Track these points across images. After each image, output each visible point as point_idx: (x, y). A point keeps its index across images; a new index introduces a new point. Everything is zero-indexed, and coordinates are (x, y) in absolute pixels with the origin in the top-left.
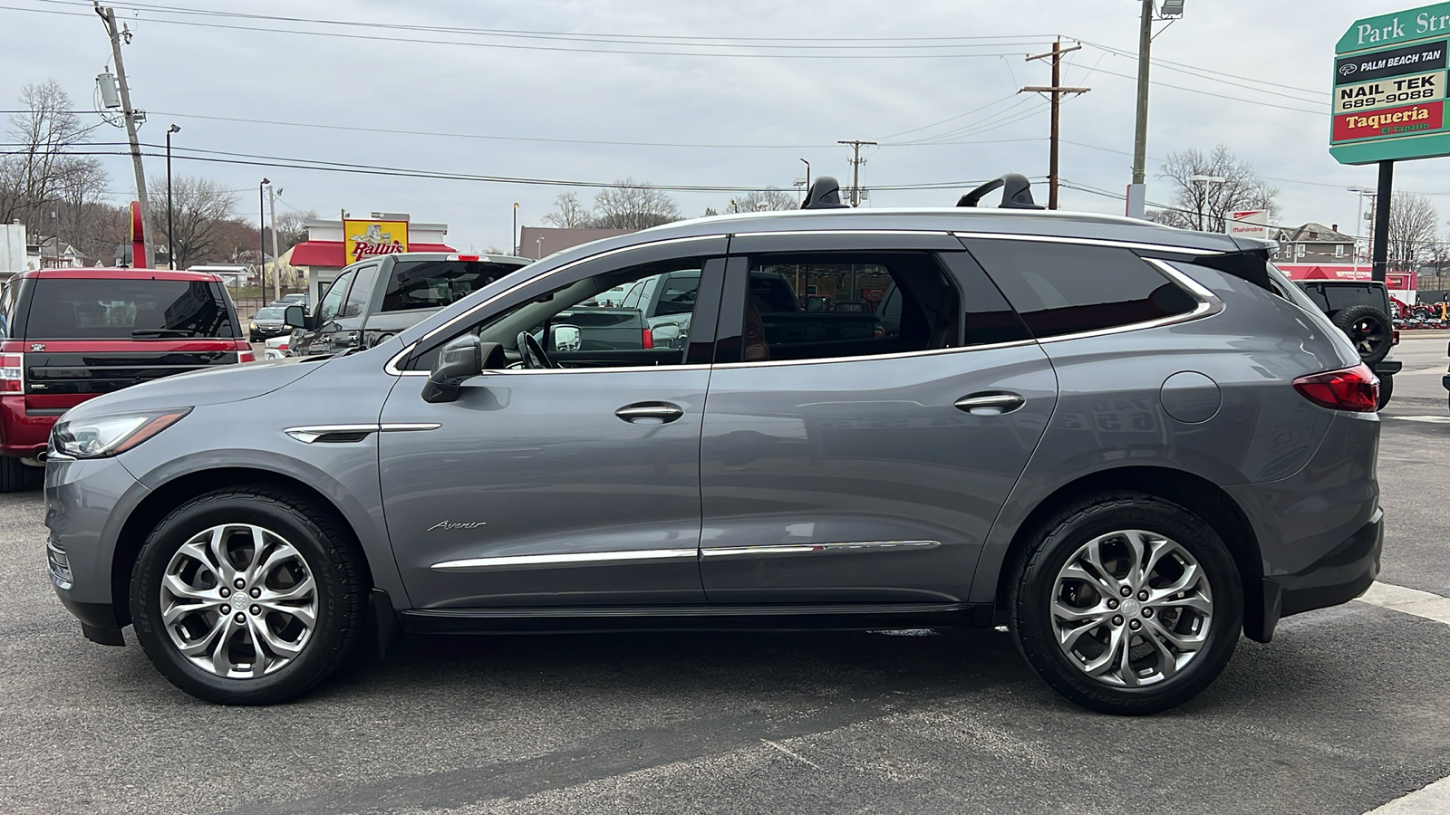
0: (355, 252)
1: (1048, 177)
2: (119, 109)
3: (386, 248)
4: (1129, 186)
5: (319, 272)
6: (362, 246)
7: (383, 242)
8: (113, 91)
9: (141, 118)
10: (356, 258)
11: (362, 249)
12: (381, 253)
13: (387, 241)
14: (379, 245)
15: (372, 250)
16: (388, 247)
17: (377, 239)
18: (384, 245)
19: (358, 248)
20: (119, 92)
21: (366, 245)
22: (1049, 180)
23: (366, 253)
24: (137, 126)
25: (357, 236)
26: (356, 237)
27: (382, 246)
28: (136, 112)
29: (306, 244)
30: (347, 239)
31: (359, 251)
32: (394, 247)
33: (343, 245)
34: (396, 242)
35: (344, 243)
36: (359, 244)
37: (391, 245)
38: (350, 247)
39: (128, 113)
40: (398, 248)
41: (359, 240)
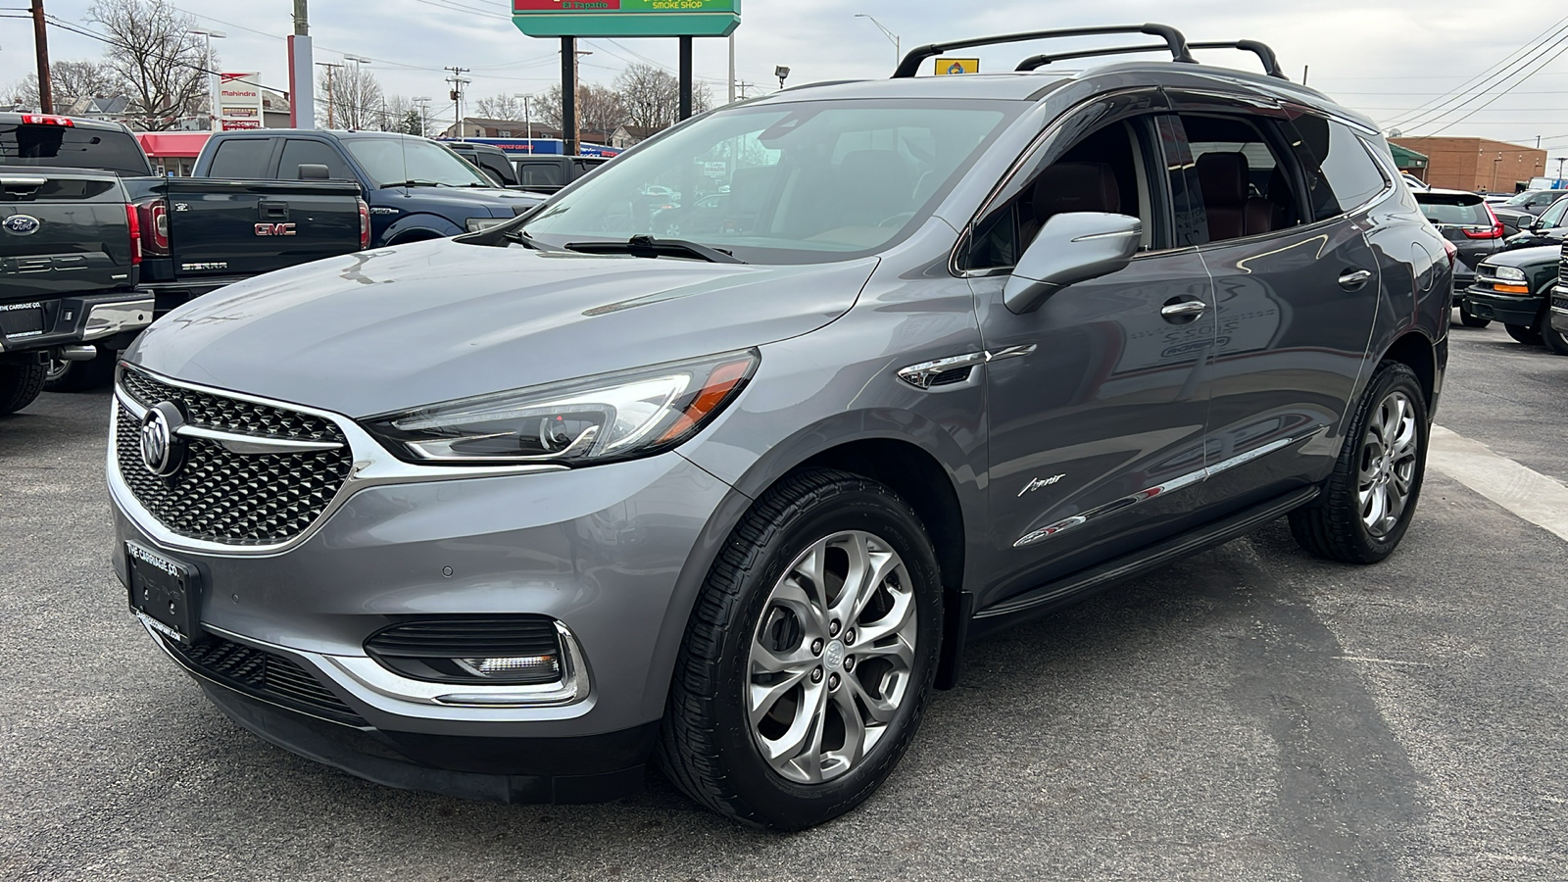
1: (30, 10)
4: (290, 38)
22: (31, 14)
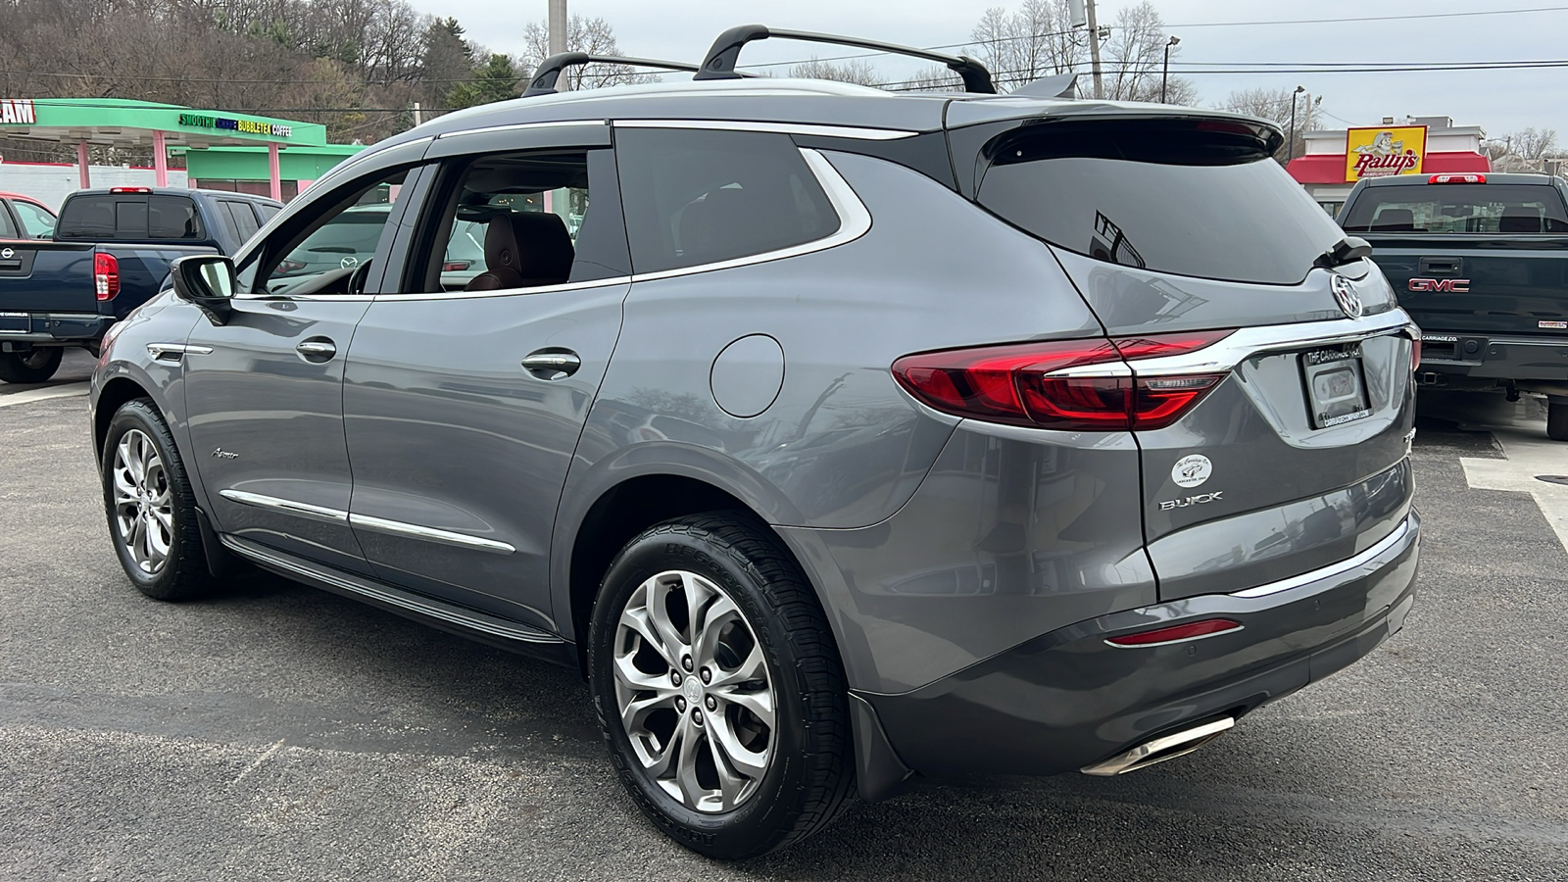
0: (1358, 166)
2: (1083, 27)
3: (1395, 159)
5: (1316, 190)
6: (1367, 158)
7: (1393, 152)
8: (1080, 8)
9: (1105, 34)
10: (1358, 172)
11: (1366, 162)
12: (1388, 166)
13: (1398, 151)
14: (1388, 156)
15: (1378, 162)
16: (1399, 158)
17: (1385, 150)
18: (1394, 156)
19: (1361, 161)
20: (1086, 10)
21: (1371, 157)
23: (1371, 166)
24: (1100, 43)
25: (1363, 146)
26: (1361, 148)
27: (1390, 157)
28: (1100, 28)
29: (1303, 159)
30: (1349, 151)
31: (1363, 164)
32: (1405, 158)
33: (1344, 159)
34: (1409, 152)
35: (1346, 156)
36: (1363, 156)
37: (1403, 155)
38: (1352, 161)
39: (1092, 31)
40: (1410, 160)
41: (1364, 152)
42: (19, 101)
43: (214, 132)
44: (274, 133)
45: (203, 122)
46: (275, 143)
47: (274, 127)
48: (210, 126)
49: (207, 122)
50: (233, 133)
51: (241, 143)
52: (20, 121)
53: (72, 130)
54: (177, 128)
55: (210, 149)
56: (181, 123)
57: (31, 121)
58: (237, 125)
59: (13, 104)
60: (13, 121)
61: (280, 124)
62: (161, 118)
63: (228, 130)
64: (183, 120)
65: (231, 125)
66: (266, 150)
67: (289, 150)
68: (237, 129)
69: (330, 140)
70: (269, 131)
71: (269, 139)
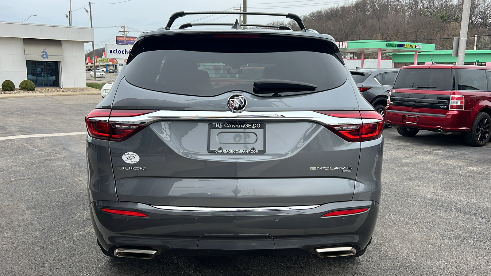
42: (344, 42)
43: (397, 48)
44: (416, 47)
45: (393, 45)
46: (417, 51)
47: (417, 46)
48: (395, 46)
49: (395, 45)
50: (402, 48)
51: (406, 51)
52: (343, 48)
53: (358, 49)
54: (385, 48)
55: (398, 53)
56: (386, 46)
57: (346, 47)
58: (404, 46)
59: (342, 43)
60: (342, 48)
61: (419, 45)
62: (380, 45)
63: (401, 47)
64: (387, 45)
65: (402, 46)
66: (414, 53)
67: (422, 53)
68: (404, 47)
69: (437, 49)
70: (415, 47)
71: (415, 49)
